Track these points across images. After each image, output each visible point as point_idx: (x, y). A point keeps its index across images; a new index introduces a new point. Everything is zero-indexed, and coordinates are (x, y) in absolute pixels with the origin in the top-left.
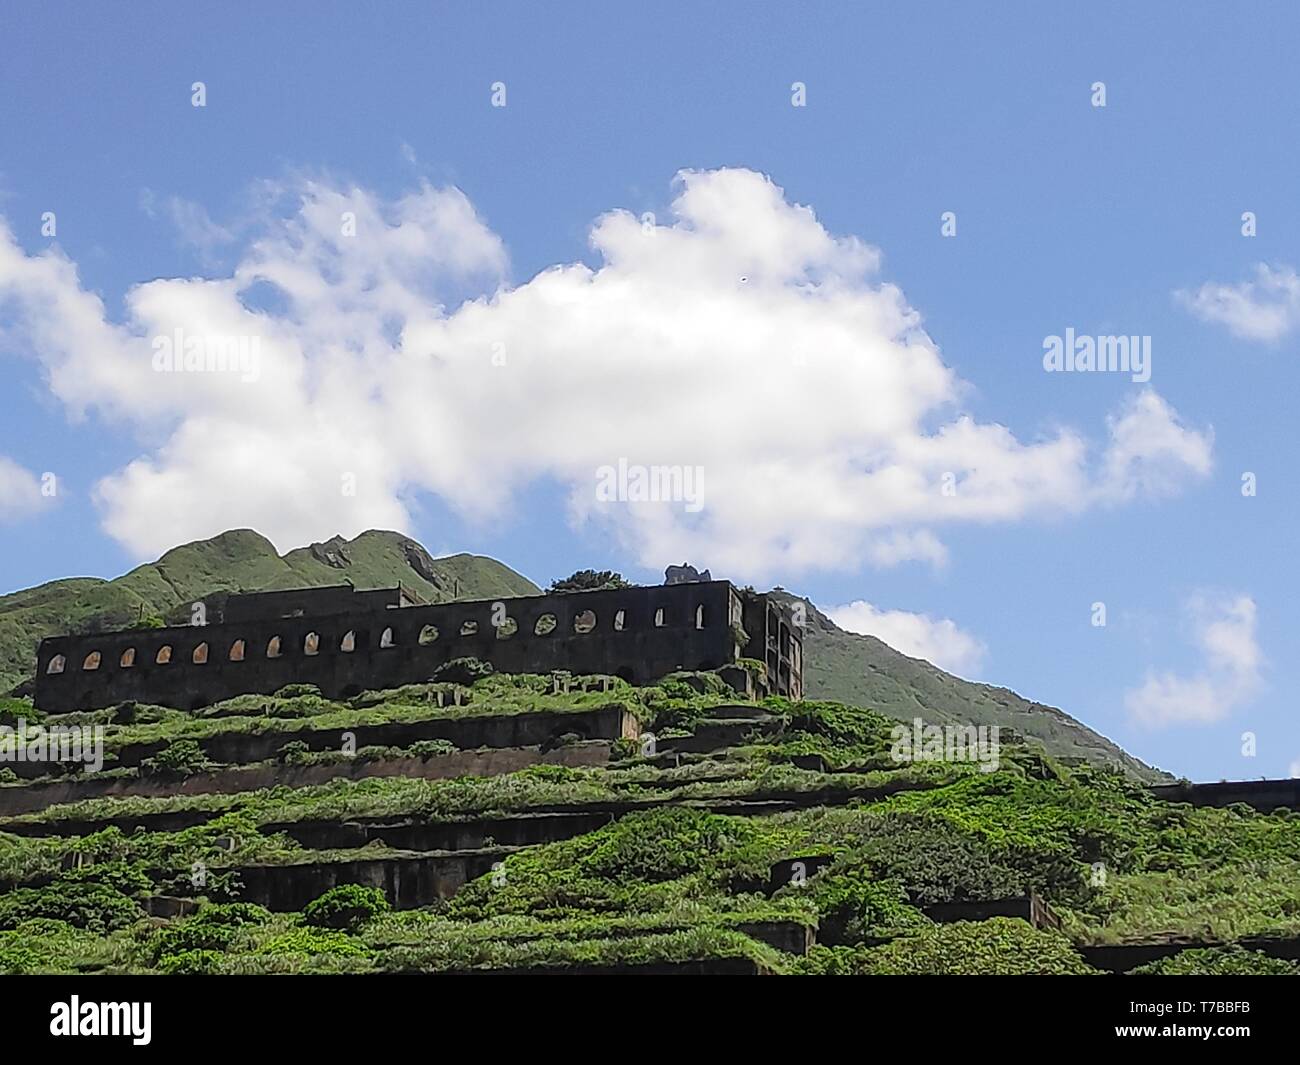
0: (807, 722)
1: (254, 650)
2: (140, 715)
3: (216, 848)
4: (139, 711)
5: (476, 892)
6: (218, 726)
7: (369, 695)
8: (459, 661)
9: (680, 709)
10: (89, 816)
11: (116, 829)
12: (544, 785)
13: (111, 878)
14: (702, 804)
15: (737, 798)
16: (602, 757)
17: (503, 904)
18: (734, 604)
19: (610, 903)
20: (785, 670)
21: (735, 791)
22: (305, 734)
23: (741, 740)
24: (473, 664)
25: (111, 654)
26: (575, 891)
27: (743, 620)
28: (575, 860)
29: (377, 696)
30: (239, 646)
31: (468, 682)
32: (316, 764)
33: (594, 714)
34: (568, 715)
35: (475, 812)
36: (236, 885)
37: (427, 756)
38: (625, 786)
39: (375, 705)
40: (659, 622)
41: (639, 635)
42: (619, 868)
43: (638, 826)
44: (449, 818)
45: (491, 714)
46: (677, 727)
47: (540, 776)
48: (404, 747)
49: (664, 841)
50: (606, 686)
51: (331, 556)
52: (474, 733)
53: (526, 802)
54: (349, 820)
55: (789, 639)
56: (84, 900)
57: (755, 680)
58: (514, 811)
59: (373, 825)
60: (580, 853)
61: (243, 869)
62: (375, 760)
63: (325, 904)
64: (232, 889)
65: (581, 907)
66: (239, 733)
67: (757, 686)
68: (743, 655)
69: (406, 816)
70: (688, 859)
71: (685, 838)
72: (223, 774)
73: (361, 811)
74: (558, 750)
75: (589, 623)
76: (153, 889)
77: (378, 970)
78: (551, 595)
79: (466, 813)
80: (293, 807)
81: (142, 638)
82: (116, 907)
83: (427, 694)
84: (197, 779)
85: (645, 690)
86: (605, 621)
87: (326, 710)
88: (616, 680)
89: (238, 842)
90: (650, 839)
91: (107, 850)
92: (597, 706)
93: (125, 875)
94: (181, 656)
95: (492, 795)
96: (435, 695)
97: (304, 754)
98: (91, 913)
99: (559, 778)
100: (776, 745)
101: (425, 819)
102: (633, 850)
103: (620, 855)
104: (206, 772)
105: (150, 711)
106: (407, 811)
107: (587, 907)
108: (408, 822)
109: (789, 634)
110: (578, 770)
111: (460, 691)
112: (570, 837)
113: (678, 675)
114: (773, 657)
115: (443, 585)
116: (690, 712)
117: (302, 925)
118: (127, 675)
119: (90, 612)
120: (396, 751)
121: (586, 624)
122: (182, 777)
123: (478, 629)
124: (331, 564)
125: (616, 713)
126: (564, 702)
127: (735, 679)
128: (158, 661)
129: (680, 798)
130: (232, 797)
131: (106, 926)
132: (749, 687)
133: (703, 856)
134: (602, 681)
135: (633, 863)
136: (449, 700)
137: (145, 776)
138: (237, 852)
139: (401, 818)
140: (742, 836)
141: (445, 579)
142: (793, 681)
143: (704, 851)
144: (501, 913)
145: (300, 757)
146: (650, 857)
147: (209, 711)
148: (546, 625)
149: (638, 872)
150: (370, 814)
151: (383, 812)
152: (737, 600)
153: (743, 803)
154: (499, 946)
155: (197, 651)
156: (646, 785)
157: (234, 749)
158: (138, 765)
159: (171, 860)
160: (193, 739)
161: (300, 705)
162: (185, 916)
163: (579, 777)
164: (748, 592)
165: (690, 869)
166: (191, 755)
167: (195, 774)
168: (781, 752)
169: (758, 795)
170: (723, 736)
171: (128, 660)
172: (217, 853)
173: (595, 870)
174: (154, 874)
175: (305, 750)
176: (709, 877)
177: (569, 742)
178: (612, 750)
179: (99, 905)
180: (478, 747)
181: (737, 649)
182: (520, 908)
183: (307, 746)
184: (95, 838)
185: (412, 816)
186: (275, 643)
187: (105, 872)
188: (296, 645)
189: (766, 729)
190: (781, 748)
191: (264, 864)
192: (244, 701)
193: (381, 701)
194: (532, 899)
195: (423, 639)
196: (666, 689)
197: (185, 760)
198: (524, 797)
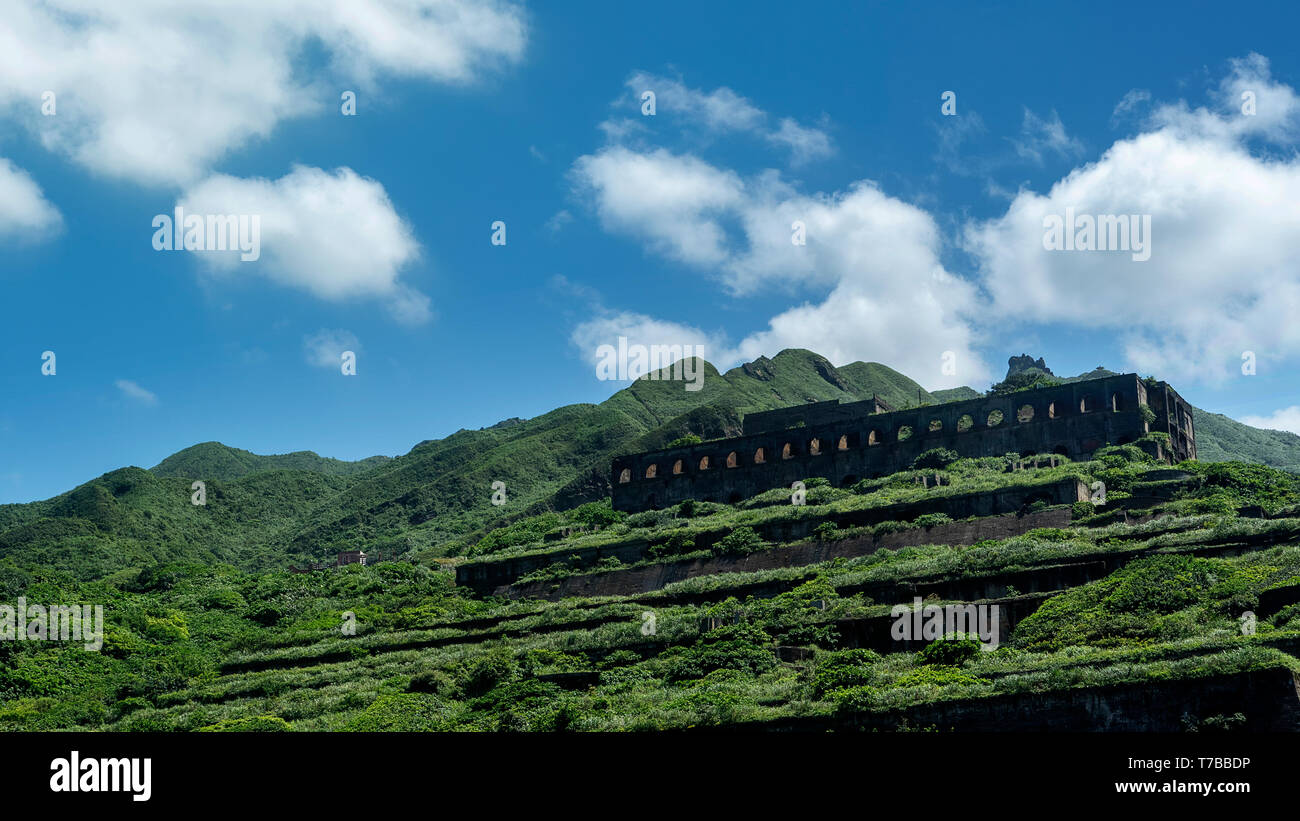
0: (1218, 478)
1: (772, 454)
2: (697, 510)
3: (813, 608)
4: (696, 507)
5: (1043, 631)
6: (762, 515)
7: (869, 483)
8: (932, 451)
9: (1118, 476)
10: (698, 590)
11: (734, 599)
12: (1047, 544)
13: (741, 635)
14: (1174, 550)
15: (1201, 543)
16: (1065, 518)
17: (1067, 638)
18: (1141, 391)
19: (1148, 631)
20: (1183, 439)
21: (1198, 537)
22: (833, 516)
23: (1171, 496)
24: (943, 453)
25: (664, 466)
26: (1119, 624)
27: (1148, 402)
28: (1099, 601)
29: (876, 482)
30: (760, 452)
31: (941, 466)
32: (845, 538)
33: (1055, 486)
34: (1034, 487)
35: (998, 568)
36: (834, 635)
37: (929, 527)
38: (1107, 540)
39: (876, 490)
40: (1083, 409)
41: (1070, 421)
42: (1136, 604)
43: (1143, 571)
44: (978, 573)
45: (975, 490)
46: (1118, 490)
47: (1041, 537)
48: (910, 521)
49: (1167, 581)
50: (1053, 463)
51: (759, 372)
52: (963, 506)
53: (1035, 557)
54: (901, 581)
55: (1183, 414)
56: (735, 653)
57: (1163, 447)
58: (1027, 565)
59: (920, 583)
60: (1101, 595)
61: (838, 623)
62: (889, 531)
63: (939, 647)
64: (832, 637)
65: (1125, 636)
66: (783, 519)
67: (1166, 453)
68: (1151, 429)
69: (945, 575)
70: (1188, 593)
71: (1183, 578)
72: (775, 550)
73: (909, 573)
74: (1031, 514)
75: (1028, 415)
76: (772, 641)
77: (998, 693)
78: (991, 395)
79: (989, 569)
80: (854, 571)
81: (687, 451)
82: (758, 657)
83: (914, 479)
84: (756, 556)
85: (1089, 463)
86: (1041, 412)
87: (840, 497)
88: (1060, 457)
89: (827, 603)
90: (1155, 580)
91: (730, 614)
92: (1056, 478)
93: (751, 633)
94: (717, 462)
95: (1008, 555)
96: (921, 479)
97: (835, 531)
98: (742, 663)
99: (1055, 537)
100: (1200, 498)
101: (960, 576)
102: (1145, 590)
103: (1135, 594)
104: (763, 550)
105: (705, 506)
106: (943, 570)
107: (1132, 636)
108: (947, 578)
109: (1183, 410)
110: (1068, 530)
111: (939, 474)
112: (1083, 583)
113: (1109, 448)
114: (1174, 429)
115: (845, 387)
116: (1126, 477)
117: (925, 663)
118: (679, 480)
119: (594, 430)
120: (905, 524)
121: (1026, 415)
122: (744, 555)
123: (944, 425)
124: (759, 378)
125: (1071, 483)
126: (1026, 477)
127: (1149, 448)
128: (701, 468)
129: (1156, 546)
130: (803, 568)
131: (754, 671)
132: (1160, 454)
133: (1198, 590)
134: (1049, 458)
135: (1146, 599)
136: (932, 483)
137: (717, 556)
138: (828, 610)
139: (940, 576)
140: (1221, 573)
141: (845, 382)
142: (1189, 446)
143: (1199, 587)
144: (1068, 645)
145: (831, 534)
146: (1159, 594)
147: (749, 503)
148: (995, 418)
149: (1151, 606)
150: (916, 574)
151: (926, 573)
152: (1143, 388)
153: (1207, 547)
154: (1087, 672)
155: (729, 459)
156: (1124, 538)
157: (780, 531)
158: (710, 547)
159: (781, 619)
160: (748, 526)
161: (820, 494)
162: (804, 660)
163: (1070, 536)
164: (1150, 380)
165: (1191, 601)
166: (749, 537)
167: (755, 552)
168: (1206, 503)
169: (1218, 540)
170: (1154, 494)
171: (678, 469)
172: (814, 612)
173: (1118, 607)
174: (769, 629)
175: (834, 528)
176: (1211, 606)
177: (1038, 508)
178: (1073, 511)
179: (746, 656)
180: (968, 517)
181: (1146, 425)
182: (1081, 640)
183: (835, 525)
184: (720, 606)
185: (949, 573)
186: (787, 448)
187: (736, 631)
188: (804, 448)
189: (1191, 486)
190: (1204, 501)
191: (853, 617)
192: (774, 494)
193: (880, 487)
194: (1088, 633)
195: (901, 436)
196: (1105, 461)
197: (745, 542)
198: (1032, 555)
